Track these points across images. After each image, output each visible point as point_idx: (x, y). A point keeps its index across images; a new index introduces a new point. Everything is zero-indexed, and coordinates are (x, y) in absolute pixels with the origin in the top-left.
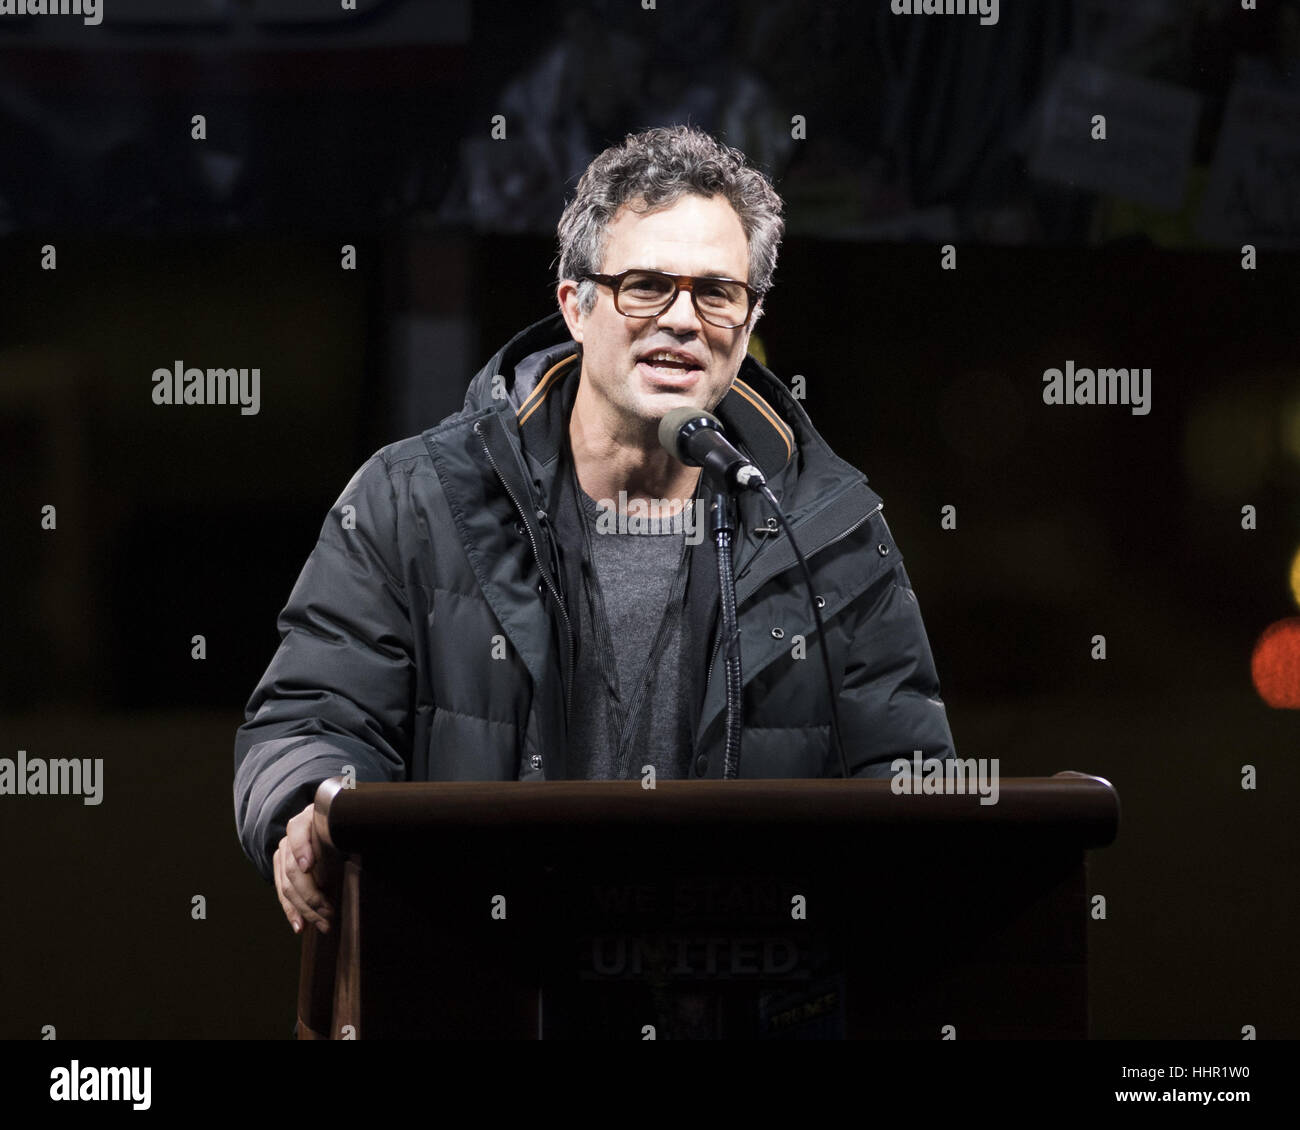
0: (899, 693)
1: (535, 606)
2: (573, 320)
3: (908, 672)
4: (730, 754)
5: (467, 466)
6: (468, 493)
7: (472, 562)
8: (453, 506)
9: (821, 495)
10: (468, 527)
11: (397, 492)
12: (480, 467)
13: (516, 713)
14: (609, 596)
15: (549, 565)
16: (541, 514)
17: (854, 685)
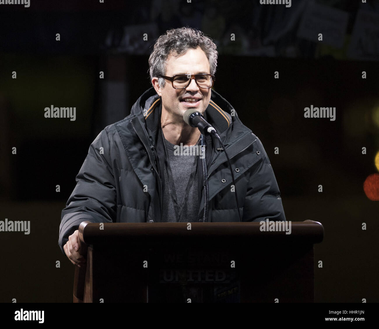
0: (264, 196)
1: (151, 174)
2: (157, 89)
3: (268, 189)
4: (205, 215)
5: (128, 133)
6: (129, 141)
7: (131, 162)
8: (125, 145)
9: (238, 137)
10: (129, 152)
11: (110, 140)
12: (132, 133)
13: (145, 207)
14: (173, 171)
15: (155, 163)
16: (152, 146)
17: (249, 195)
